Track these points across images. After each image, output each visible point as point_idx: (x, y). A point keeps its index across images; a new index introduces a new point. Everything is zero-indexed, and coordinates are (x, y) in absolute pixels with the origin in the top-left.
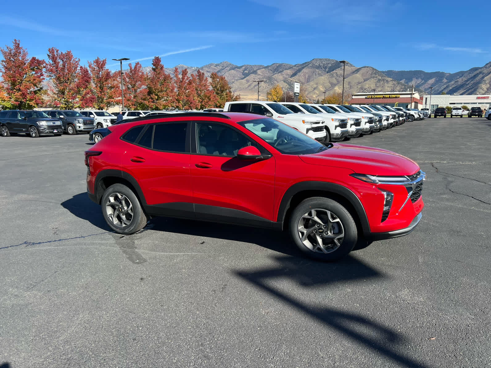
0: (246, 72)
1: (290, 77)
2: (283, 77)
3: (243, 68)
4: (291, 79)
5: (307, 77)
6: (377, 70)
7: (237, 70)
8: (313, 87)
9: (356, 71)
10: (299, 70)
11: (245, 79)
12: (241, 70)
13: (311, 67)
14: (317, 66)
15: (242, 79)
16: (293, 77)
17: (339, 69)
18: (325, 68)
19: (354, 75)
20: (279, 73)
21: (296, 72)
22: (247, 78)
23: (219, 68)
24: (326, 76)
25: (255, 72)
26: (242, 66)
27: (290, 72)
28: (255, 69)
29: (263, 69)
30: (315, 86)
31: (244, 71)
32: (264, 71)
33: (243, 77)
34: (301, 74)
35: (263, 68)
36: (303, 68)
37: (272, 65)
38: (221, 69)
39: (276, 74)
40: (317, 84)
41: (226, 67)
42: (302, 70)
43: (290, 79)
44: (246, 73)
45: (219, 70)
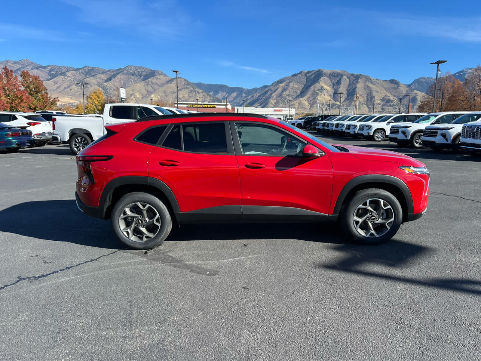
0: (52, 72)
1: (105, 82)
2: (97, 81)
3: (49, 68)
4: (106, 84)
5: (122, 83)
6: (189, 82)
7: (41, 70)
8: (130, 94)
9: (170, 81)
10: (114, 76)
11: (52, 80)
12: (47, 70)
13: (126, 73)
14: (131, 72)
15: (49, 80)
16: (107, 82)
17: (154, 77)
18: (141, 76)
19: (169, 85)
20: (92, 76)
21: (111, 77)
22: (55, 79)
23: (18, 66)
24: (142, 84)
25: (64, 74)
26: (48, 66)
27: (104, 77)
28: (63, 71)
29: (74, 72)
30: (131, 92)
31: (50, 71)
32: (73, 73)
33: (50, 77)
34: (116, 79)
35: (72, 71)
36: (118, 74)
37: (83, 68)
38: (21, 67)
39: (88, 77)
40: (133, 91)
41: (27, 66)
42: (117, 75)
43: (104, 83)
44: (53, 74)
45: (18, 68)
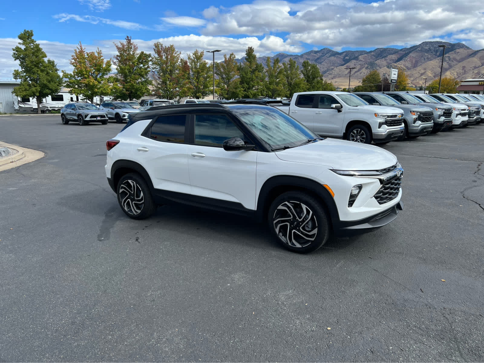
0: (347, 58)
1: (395, 63)
2: (387, 62)
3: (344, 54)
4: (395, 64)
5: (414, 62)
7: (337, 56)
8: (421, 73)
9: (472, 54)
10: (406, 55)
11: (345, 66)
12: (342, 57)
13: (420, 51)
14: (426, 49)
15: (342, 65)
16: (398, 62)
17: (453, 52)
18: (437, 51)
19: (470, 59)
20: (382, 58)
21: (402, 56)
22: (348, 64)
23: (319, 55)
24: (437, 60)
25: (356, 58)
26: (343, 52)
27: (394, 57)
28: (356, 55)
29: (366, 55)
30: (423, 71)
31: (344, 57)
32: (366, 57)
33: (343, 63)
34: (408, 58)
35: (365, 54)
36: (410, 52)
37: (375, 50)
38: (321, 56)
39: (379, 59)
40: (425, 69)
41: (326, 54)
42: (409, 54)
43: (394, 64)
44: (347, 59)
45: (318, 57)
